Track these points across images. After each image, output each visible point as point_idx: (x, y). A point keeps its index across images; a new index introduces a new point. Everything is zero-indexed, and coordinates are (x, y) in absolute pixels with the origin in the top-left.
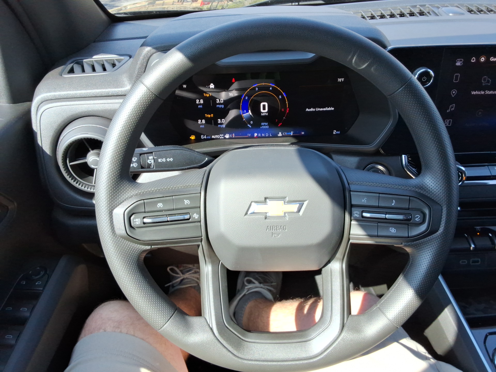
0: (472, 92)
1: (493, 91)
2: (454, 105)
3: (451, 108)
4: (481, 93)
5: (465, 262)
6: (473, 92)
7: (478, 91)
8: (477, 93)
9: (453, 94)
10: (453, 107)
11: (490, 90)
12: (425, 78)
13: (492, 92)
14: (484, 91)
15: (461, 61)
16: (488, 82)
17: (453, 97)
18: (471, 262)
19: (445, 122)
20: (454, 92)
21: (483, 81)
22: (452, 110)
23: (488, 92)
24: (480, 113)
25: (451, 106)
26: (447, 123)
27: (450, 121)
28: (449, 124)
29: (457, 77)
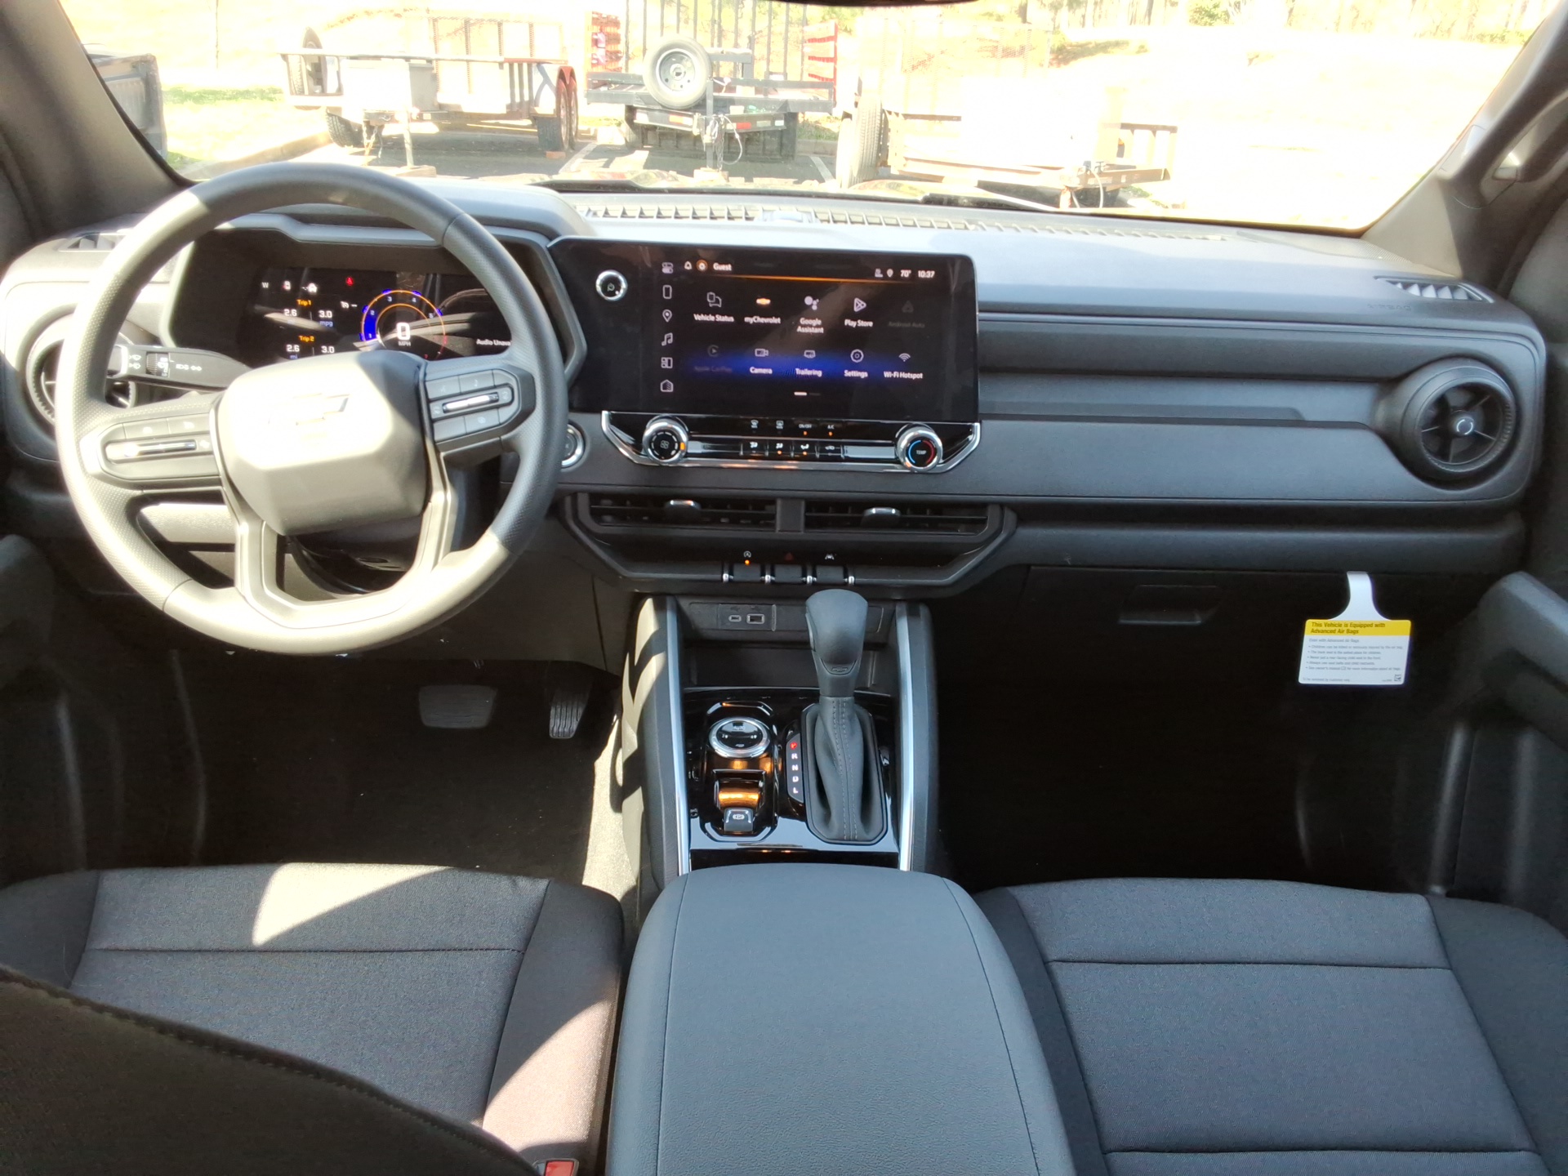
0: (695, 315)
1: (728, 317)
2: (671, 335)
3: (668, 339)
4: (709, 318)
5: (738, 618)
7: (704, 316)
8: (703, 318)
9: (667, 317)
10: (670, 338)
11: (723, 315)
12: (612, 286)
13: (726, 317)
14: (714, 315)
15: (669, 265)
16: (717, 301)
17: (667, 321)
18: (749, 620)
19: (662, 361)
20: (667, 314)
21: (709, 300)
22: (669, 342)
23: (721, 317)
24: (714, 351)
25: (667, 336)
26: (666, 363)
27: (669, 361)
28: (669, 365)
29: (667, 290)
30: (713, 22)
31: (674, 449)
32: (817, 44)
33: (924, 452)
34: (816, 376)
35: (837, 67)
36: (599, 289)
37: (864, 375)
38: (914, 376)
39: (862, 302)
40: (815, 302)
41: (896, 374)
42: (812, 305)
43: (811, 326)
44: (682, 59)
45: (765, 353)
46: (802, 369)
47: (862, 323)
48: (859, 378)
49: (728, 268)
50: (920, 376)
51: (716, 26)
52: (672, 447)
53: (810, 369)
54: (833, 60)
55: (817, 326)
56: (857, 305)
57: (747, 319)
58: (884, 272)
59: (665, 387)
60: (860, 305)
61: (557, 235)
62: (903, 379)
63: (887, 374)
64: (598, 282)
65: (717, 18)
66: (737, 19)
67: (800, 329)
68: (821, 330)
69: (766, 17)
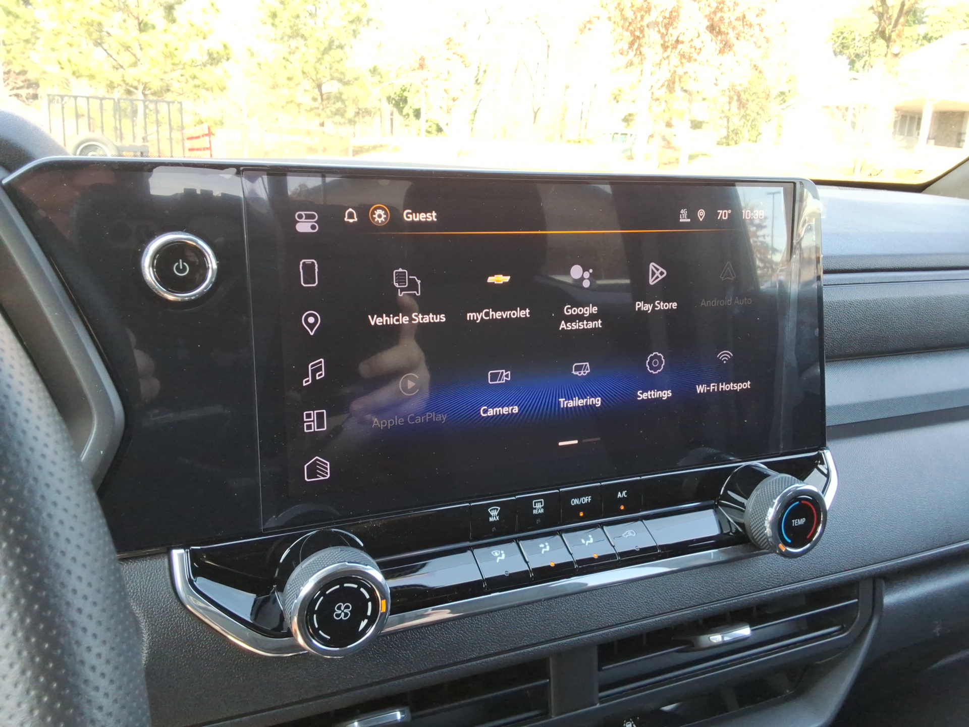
0: (370, 317)
1: (433, 314)
2: (321, 362)
3: (314, 372)
4: (398, 320)
6: (373, 319)
7: (388, 316)
8: (387, 320)
9: (311, 326)
10: (320, 369)
11: (424, 312)
12: (184, 266)
13: (431, 315)
14: (407, 313)
17: (312, 334)
19: (305, 420)
20: (311, 320)
21: (396, 285)
22: (318, 378)
23: (420, 316)
24: (411, 384)
25: (312, 366)
26: (313, 421)
27: (320, 416)
28: (320, 425)
29: (309, 269)
30: (116, 128)
31: (365, 616)
32: (194, 141)
33: (802, 521)
34: (593, 406)
35: (213, 153)
36: (149, 275)
37: (666, 394)
38: (738, 387)
39: (661, 269)
40: (587, 275)
41: (713, 387)
42: (582, 279)
43: (581, 318)
44: (97, 149)
45: (505, 376)
46: (569, 398)
47: (661, 306)
48: (659, 399)
49: (432, 217)
50: (747, 385)
51: (118, 132)
52: (359, 612)
53: (582, 397)
54: (209, 149)
55: (592, 318)
56: (654, 274)
57: (470, 316)
58: (692, 215)
59: (313, 472)
60: (658, 274)
61: (27, 158)
62: (723, 392)
63: (700, 389)
64: (146, 262)
65: (118, 126)
66: (133, 126)
67: (563, 325)
68: (598, 324)
69: (155, 126)
